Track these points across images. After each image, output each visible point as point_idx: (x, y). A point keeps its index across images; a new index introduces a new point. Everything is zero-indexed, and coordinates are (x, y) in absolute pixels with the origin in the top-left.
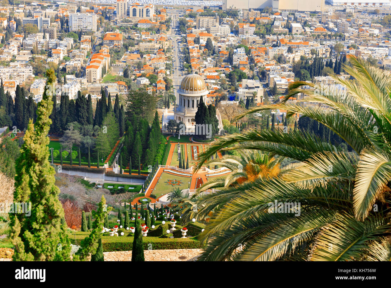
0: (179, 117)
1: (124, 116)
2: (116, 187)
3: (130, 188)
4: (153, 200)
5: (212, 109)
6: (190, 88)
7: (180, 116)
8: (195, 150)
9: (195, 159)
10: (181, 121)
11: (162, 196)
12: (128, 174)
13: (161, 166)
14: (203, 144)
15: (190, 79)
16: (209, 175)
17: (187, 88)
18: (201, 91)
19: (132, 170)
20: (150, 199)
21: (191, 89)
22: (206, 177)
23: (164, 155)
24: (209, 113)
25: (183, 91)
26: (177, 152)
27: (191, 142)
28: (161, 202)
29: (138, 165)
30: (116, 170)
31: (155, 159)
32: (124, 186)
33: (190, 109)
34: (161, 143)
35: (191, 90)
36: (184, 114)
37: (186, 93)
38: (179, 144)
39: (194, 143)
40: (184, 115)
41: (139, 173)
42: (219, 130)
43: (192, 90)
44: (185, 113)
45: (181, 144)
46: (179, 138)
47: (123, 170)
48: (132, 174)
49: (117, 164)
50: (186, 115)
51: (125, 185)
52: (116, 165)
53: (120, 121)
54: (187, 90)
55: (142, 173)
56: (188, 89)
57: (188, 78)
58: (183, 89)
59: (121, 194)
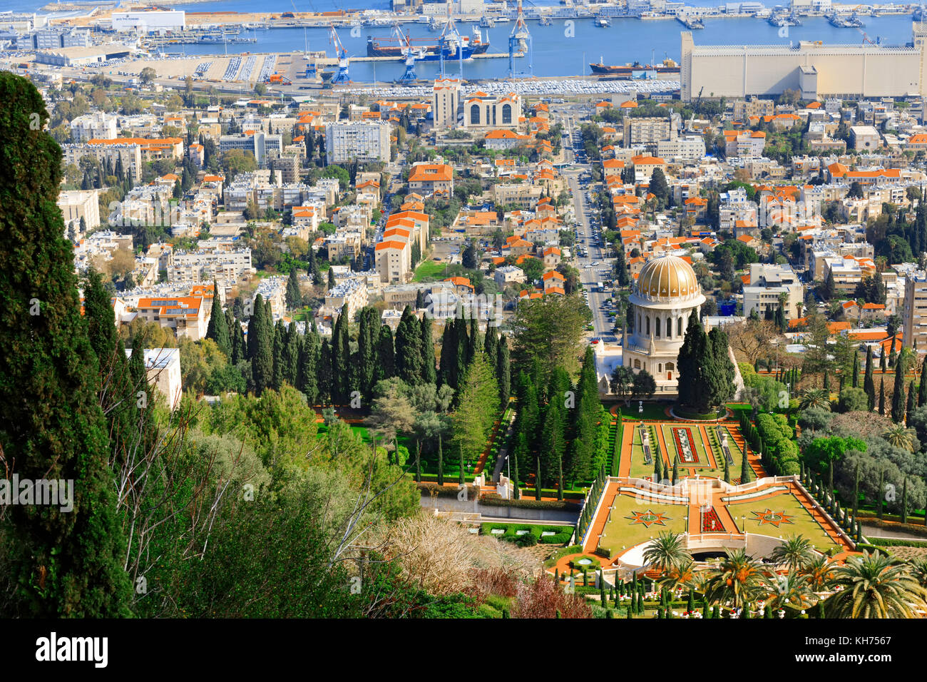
0: (637, 361)
1: (508, 361)
2: (511, 531)
3: (545, 534)
4: (603, 561)
5: (720, 340)
6: (661, 291)
7: (639, 358)
8: (683, 439)
9: (687, 460)
10: (642, 368)
11: (623, 552)
12: (533, 499)
13: (611, 480)
14: (700, 422)
15: (659, 267)
16: (731, 499)
17: (654, 290)
18: (688, 297)
19: (542, 490)
20: (596, 558)
21: (664, 291)
22: (724, 504)
23: (613, 451)
24: (713, 349)
25: (645, 297)
26: (642, 445)
27: (672, 419)
28: (624, 565)
29: (555, 477)
30: (506, 489)
31: (592, 462)
32: (530, 530)
33: (662, 340)
34: (601, 424)
35: (662, 294)
36: (647, 352)
37: (651, 303)
38: (642, 425)
39: (679, 421)
40: (649, 354)
41: (558, 496)
42: (735, 388)
43: (666, 295)
44: (649, 349)
45: (647, 425)
46: (641, 410)
47: (520, 489)
48: (543, 499)
49: (506, 475)
50: (653, 355)
51: (532, 526)
52: (502, 477)
53: (499, 372)
54: (654, 294)
55: (566, 496)
56: (657, 292)
57: (654, 266)
58: (644, 292)
59: (526, 549)
